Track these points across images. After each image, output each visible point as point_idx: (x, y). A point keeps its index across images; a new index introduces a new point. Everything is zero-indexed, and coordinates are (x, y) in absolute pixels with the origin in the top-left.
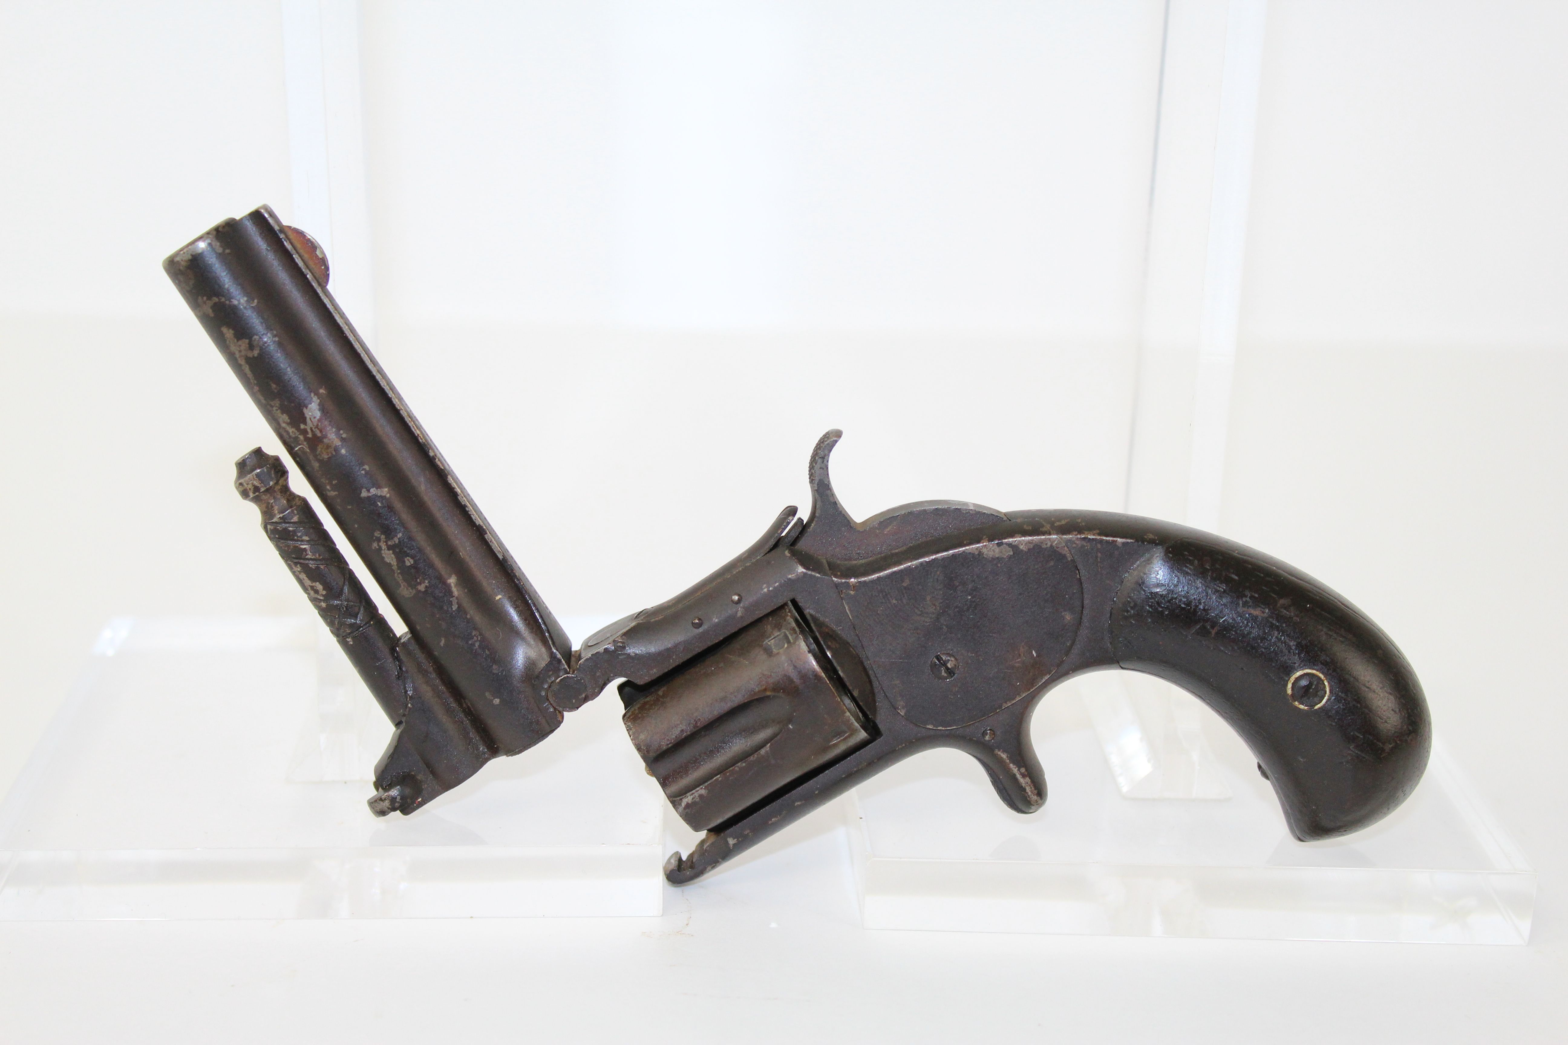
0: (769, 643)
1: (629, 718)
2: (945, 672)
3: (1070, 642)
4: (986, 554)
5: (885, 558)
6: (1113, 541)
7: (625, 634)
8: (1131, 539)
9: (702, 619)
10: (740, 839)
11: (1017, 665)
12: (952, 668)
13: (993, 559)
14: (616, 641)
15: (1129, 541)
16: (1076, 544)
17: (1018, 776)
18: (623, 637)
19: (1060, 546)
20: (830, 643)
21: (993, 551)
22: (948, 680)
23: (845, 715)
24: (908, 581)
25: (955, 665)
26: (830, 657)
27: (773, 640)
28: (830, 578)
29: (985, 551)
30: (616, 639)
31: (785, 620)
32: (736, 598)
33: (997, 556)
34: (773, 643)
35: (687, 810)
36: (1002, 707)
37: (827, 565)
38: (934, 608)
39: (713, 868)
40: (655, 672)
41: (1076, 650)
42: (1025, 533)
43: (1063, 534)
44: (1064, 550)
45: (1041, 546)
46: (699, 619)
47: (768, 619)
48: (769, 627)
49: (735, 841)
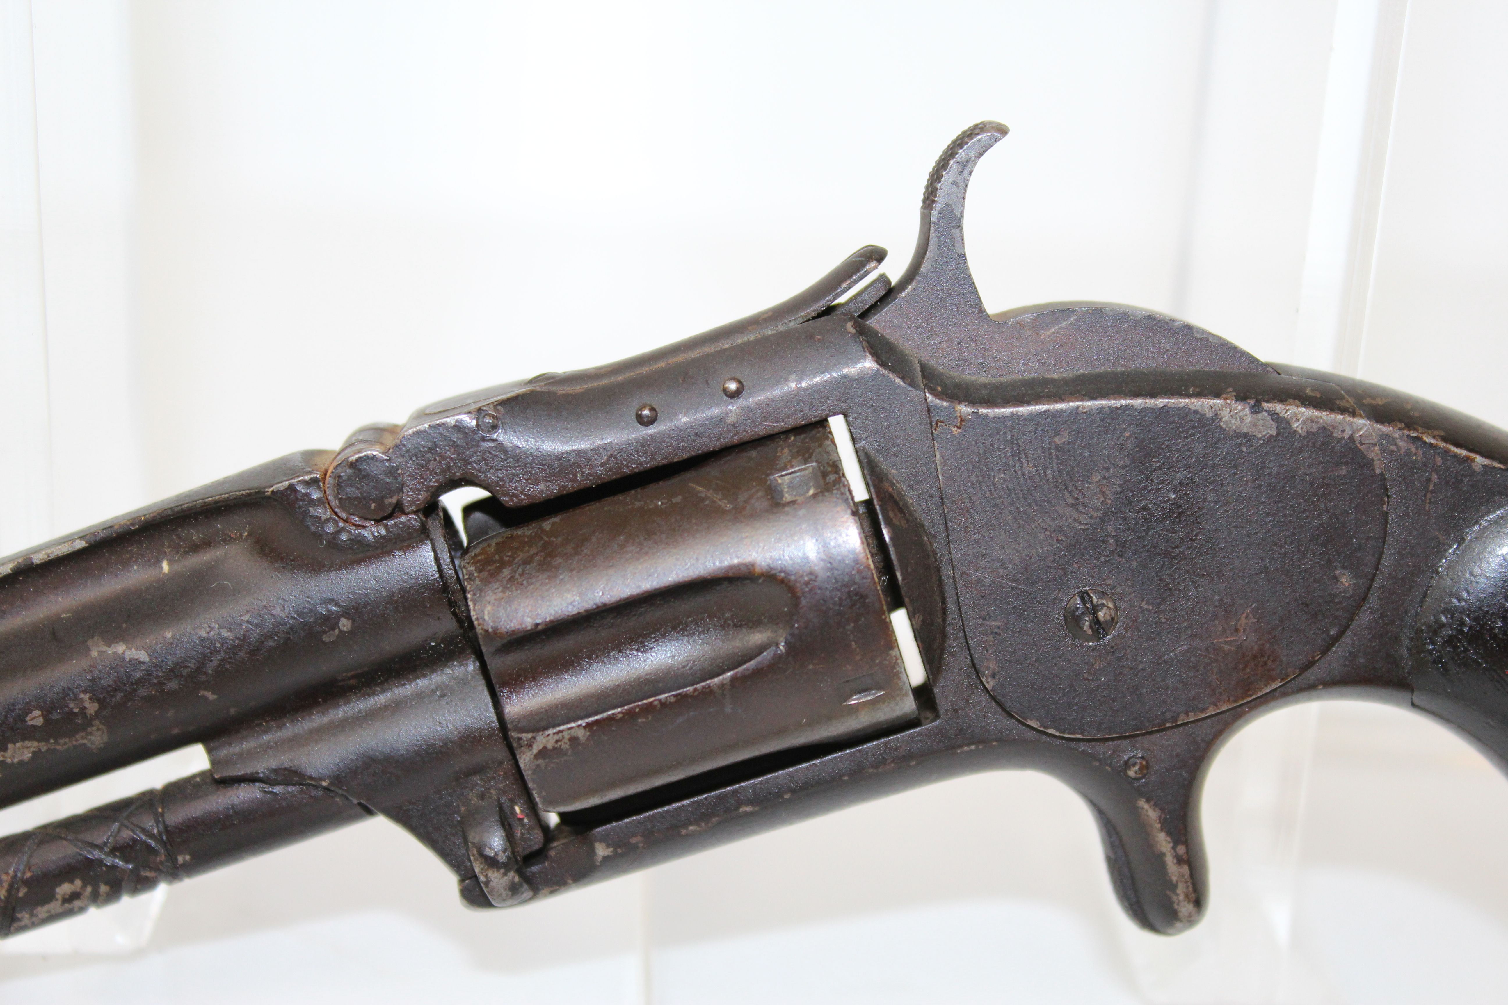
0: (780, 481)
1: (473, 558)
2: (1091, 627)
3: (1336, 629)
4: (1226, 422)
5: (1030, 384)
6: (1468, 458)
7: (503, 403)
8: (1500, 462)
9: (657, 410)
10: (619, 851)
11: (1227, 647)
12: (1106, 622)
13: (1238, 435)
14: (483, 410)
15: (1497, 465)
16: (1396, 444)
17: (1170, 860)
18: (499, 407)
19: (1367, 442)
20: (891, 514)
21: (1241, 418)
22: (1091, 644)
23: (891, 652)
24: (1066, 435)
25: (1113, 619)
26: (887, 539)
27: (789, 477)
28: (922, 394)
29: (1225, 414)
30: (485, 408)
31: (820, 446)
32: (733, 386)
33: (1245, 430)
34: (787, 481)
35: (540, 761)
36: (1177, 721)
37: (918, 369)
38: (1102, 499)
39: (552, 892)
40: (544, 489)
41: (1339, 651)
42: (1307, 401)
43: (1377, 421)
44: (1372, 451)
45: (1332, 433)
46: (652, 409)
47: (788, 438)
48: (786, 451)
49: (608, 852)
